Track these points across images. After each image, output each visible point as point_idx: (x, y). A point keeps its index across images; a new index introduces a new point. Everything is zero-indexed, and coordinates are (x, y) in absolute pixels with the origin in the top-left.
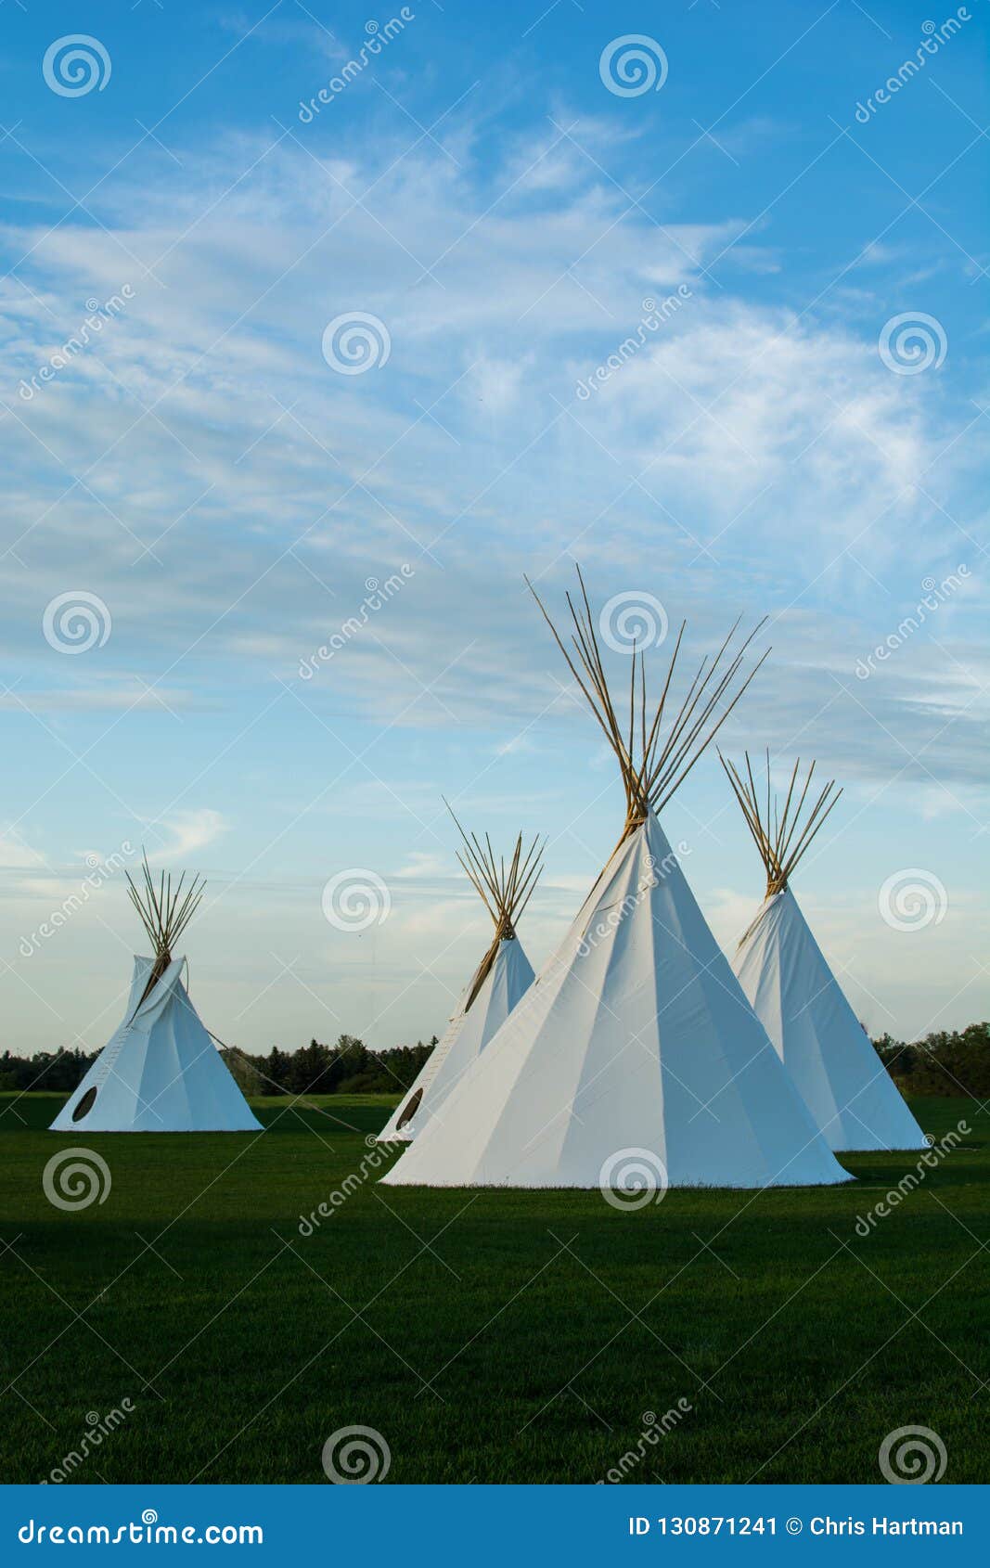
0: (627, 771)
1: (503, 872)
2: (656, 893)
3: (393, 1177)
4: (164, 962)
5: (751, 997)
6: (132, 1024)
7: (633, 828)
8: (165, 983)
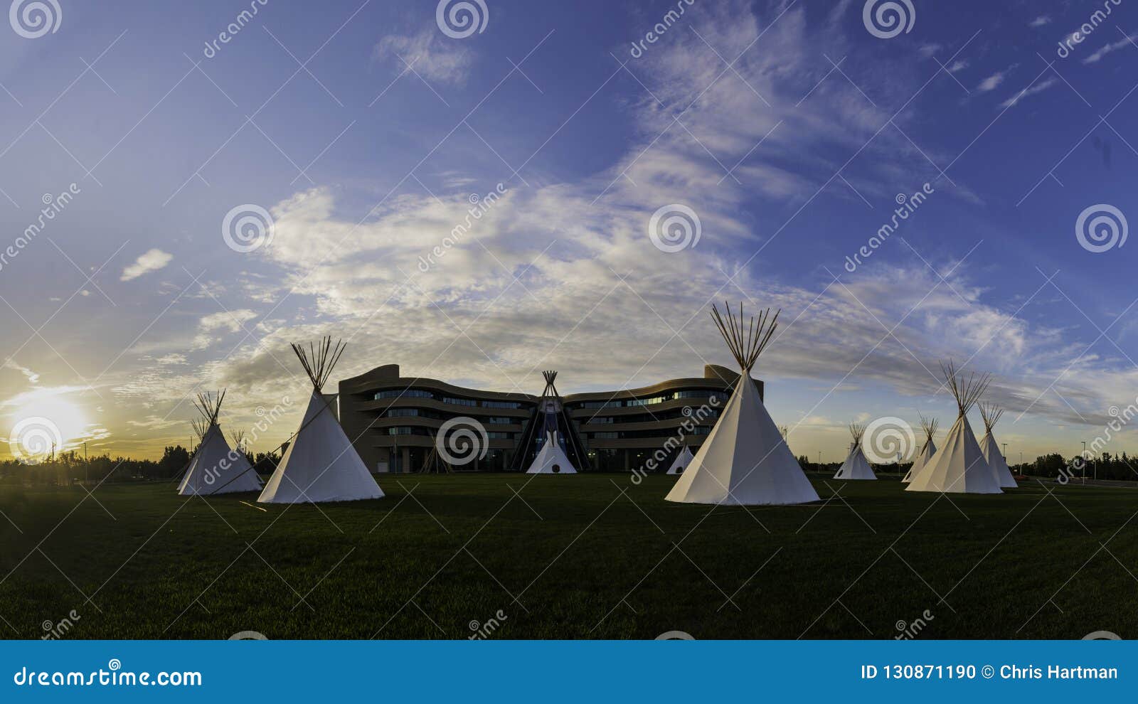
0: (960, 405)
1: (929, 427)
2: (965, 430)
3: (908, 489)
4: (857, 444)
5: (983, 452)
6: (850, 457)
7: (960, 417)
8: (858, 448)
